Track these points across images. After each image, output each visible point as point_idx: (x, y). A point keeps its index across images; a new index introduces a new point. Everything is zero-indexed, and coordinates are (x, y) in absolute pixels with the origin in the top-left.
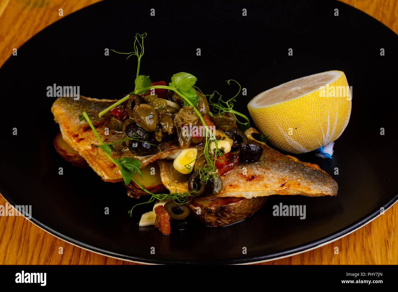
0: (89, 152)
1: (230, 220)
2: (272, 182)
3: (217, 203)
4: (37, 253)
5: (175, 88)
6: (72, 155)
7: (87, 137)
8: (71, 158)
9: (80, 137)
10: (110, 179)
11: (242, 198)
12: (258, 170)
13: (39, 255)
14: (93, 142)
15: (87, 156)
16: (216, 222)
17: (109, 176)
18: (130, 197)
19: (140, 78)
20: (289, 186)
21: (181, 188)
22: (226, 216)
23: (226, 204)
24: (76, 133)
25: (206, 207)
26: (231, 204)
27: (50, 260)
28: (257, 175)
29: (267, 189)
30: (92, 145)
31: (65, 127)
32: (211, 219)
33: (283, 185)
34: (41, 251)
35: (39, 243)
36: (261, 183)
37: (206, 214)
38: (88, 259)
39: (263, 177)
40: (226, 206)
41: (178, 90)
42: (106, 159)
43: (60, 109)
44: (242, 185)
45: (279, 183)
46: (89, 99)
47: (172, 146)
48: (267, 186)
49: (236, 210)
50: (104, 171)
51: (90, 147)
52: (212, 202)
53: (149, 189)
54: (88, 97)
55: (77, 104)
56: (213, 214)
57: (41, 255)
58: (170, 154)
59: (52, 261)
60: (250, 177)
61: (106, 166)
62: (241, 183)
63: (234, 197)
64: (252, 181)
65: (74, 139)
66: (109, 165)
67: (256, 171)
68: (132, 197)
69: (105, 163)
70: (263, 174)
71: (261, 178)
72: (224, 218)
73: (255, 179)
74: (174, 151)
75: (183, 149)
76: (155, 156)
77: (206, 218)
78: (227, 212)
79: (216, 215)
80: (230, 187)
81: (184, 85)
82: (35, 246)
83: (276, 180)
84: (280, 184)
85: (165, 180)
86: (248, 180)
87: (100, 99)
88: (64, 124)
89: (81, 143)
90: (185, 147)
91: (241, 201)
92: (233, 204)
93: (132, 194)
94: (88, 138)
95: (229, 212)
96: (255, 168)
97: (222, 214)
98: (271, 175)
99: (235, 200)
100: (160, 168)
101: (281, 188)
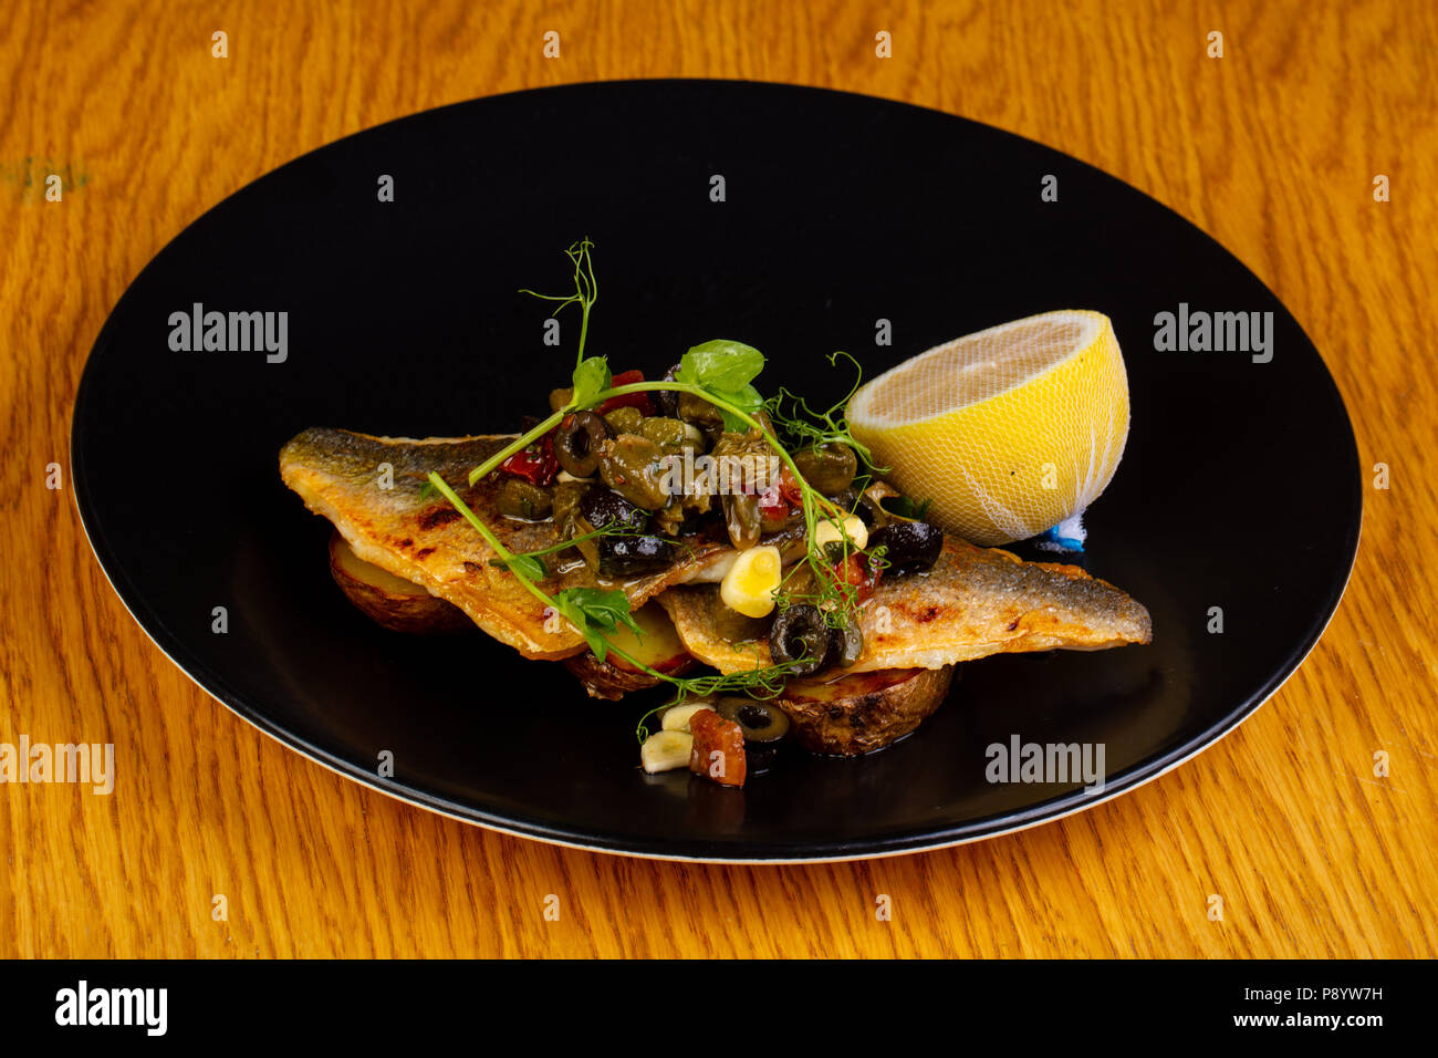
0: (463, 585)
1: (887, 734)
2: (985, 620)
3: (852, 690)
4: (367, 877)
5: (697, 386)
6: (403, 598)
7: (441, 545)
8: (399, 607)
9: (420, 546)
10: (546, 650)
11: (916, 671)
12: (938, 591)
13: (375, 882)
14: (465, 556)
15: (460, 594)
16: (854, 743)
17: (540, 644)
18: (595, 698)
19: (593, 365)
20: (1030, 627)
21: (748, 657)
22: (877, 723)
23: (879, 690)
24: (403, 536)
25: (830, 703)
26: (891, 689)
27: (409, 890)
28: (941, 604)
29: (980, 640)
30: (466, 563)
31: (356, 524)
32: (839, 734)
33: (1014, 627)
34: (374, 869)
35: (361, 849)
36: (957, 626)
37: (825, 723)
38: (516, 877)
39: (959, 611)
40: (879, 694)
41: (707, 389)
42: (519, 599)
43: (313, 475)
44: (909, 635)
45: (1004, 620)
46: (386, 440)
47: (709, 546)
48: (977, 631)
49: (905, 702)
50: (523, 630)
51: (461, 571)
52: (837, 688)
53: (662, 669)
54: (380, 436)
55: (357, 459)
56: (846, 721)
57: (381, 882)
58: (702, 568)
59: (416, 892)
60: (925, 613)
61: (524, 617)
62: (905, 629)
63: (895, 670)
64: (934, 622)
65: (403, 553)
66: (531, 615)
67: (938, 596)
68: (600, 697)
69: (519, 609)
70: (955, 600)
71: (953, 613)
72: (873, 727)
73: (940, 617)
74: (714, 559)
75: (742, 550)
76: (664, 576)
77: (824, 734)
78: (882, 712)
79: (854, 722)
80: (880, 643)
81: (729, 376)
82: (354, 858)
83: (994, 615)
84: (1007, 624)
85: (695, 639)
86: (920, 621)
87: (421, 438)
88: (351, 516)
89: (430, 559)
90: (747, 544)
91: (915, 679)
92: (898, 687)
93: (599, 689)
94: (445, 545)
95: (888, 711)
96: (929, 589)
97: (870, 716)
98: (975, 602)
99: (897, 678)
100: (670, 611)
101: (1011, 633)
